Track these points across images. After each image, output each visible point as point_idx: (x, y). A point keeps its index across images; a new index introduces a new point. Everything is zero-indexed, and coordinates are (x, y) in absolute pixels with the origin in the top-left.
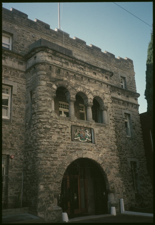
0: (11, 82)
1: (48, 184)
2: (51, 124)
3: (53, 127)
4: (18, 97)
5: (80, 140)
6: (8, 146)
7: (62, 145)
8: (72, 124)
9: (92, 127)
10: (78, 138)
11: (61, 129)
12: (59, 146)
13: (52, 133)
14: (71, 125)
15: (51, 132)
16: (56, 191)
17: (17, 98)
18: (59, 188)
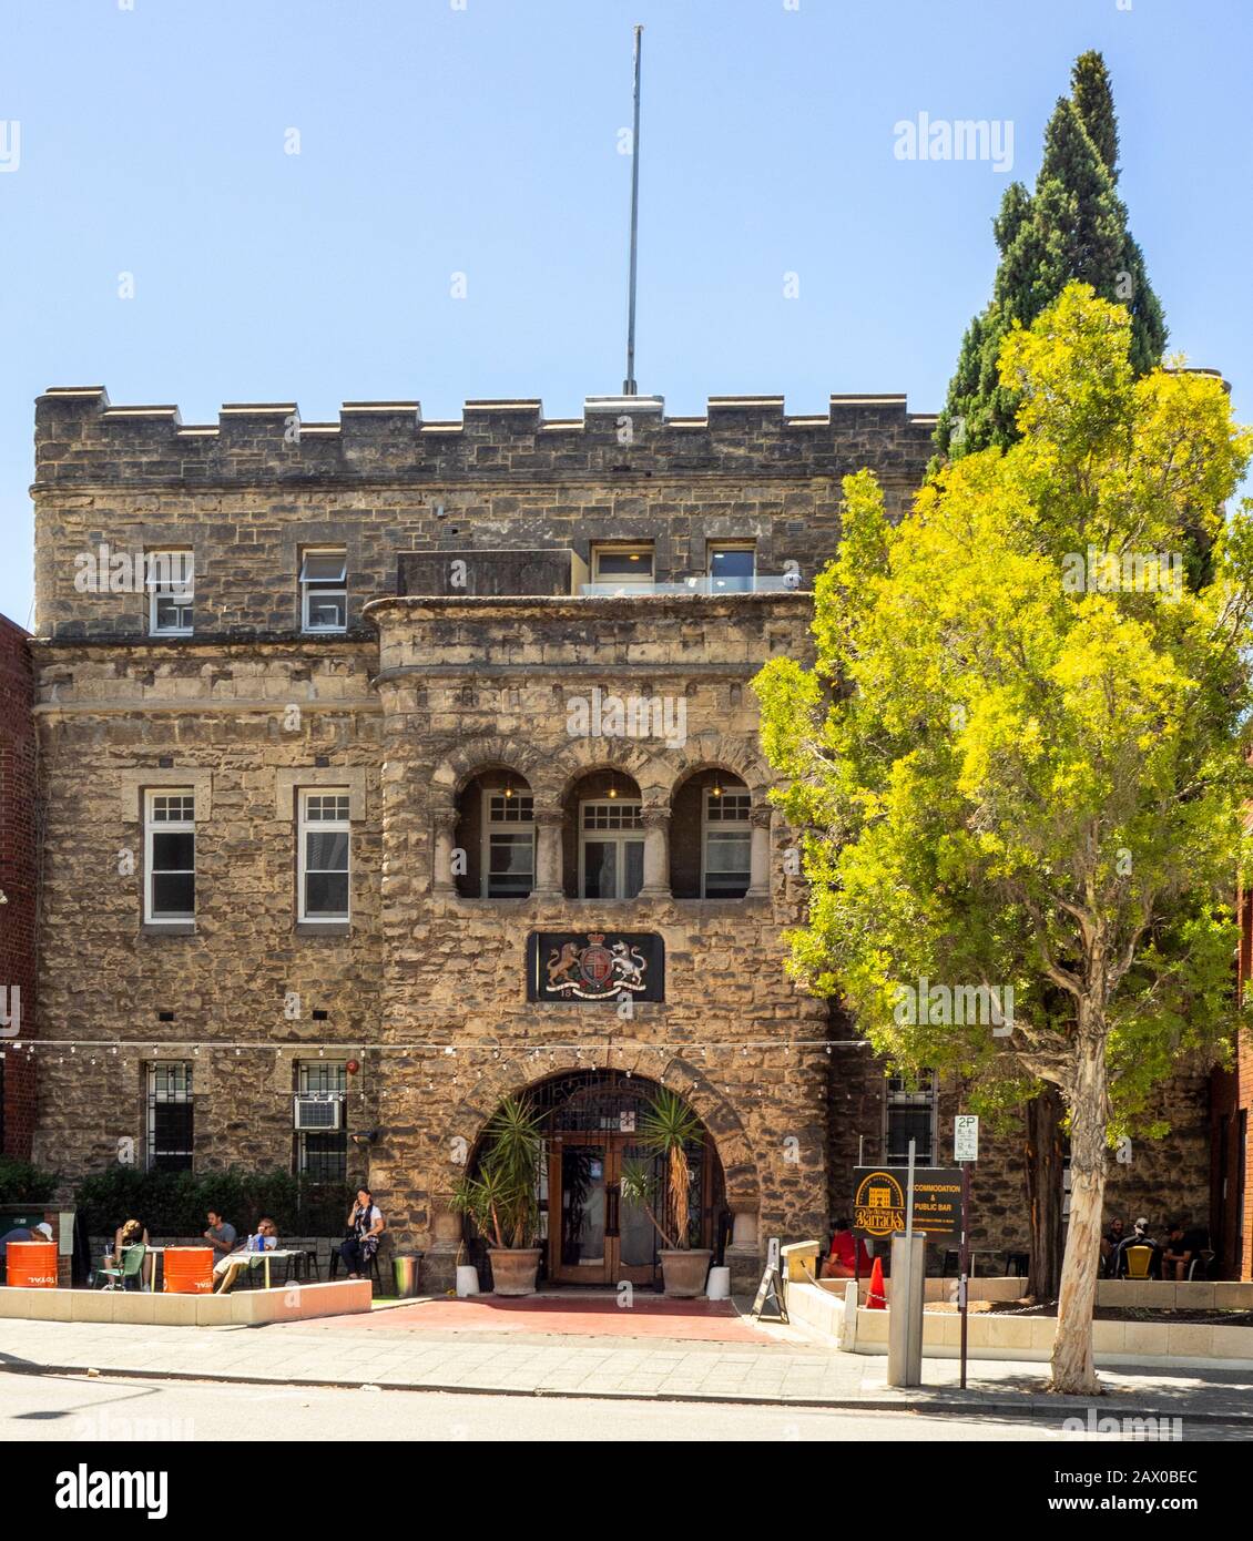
0: (341, 771)
1: (406, 1169)
2: (425, 945)
3: (435, 955)
4: (372, 829)
5: (581, 994)
6: (338, 1027)
7: (477, 1021)
8: (536, 928)
9: (651, 926)
10: (567, 985)
11: (473, 956)
12: (462, 1027)
13: (432, 976)
14: (526, 934)
15: (424, 976)
16: (442, 1191)
17: (368, 833)
18: (451, 1185)
